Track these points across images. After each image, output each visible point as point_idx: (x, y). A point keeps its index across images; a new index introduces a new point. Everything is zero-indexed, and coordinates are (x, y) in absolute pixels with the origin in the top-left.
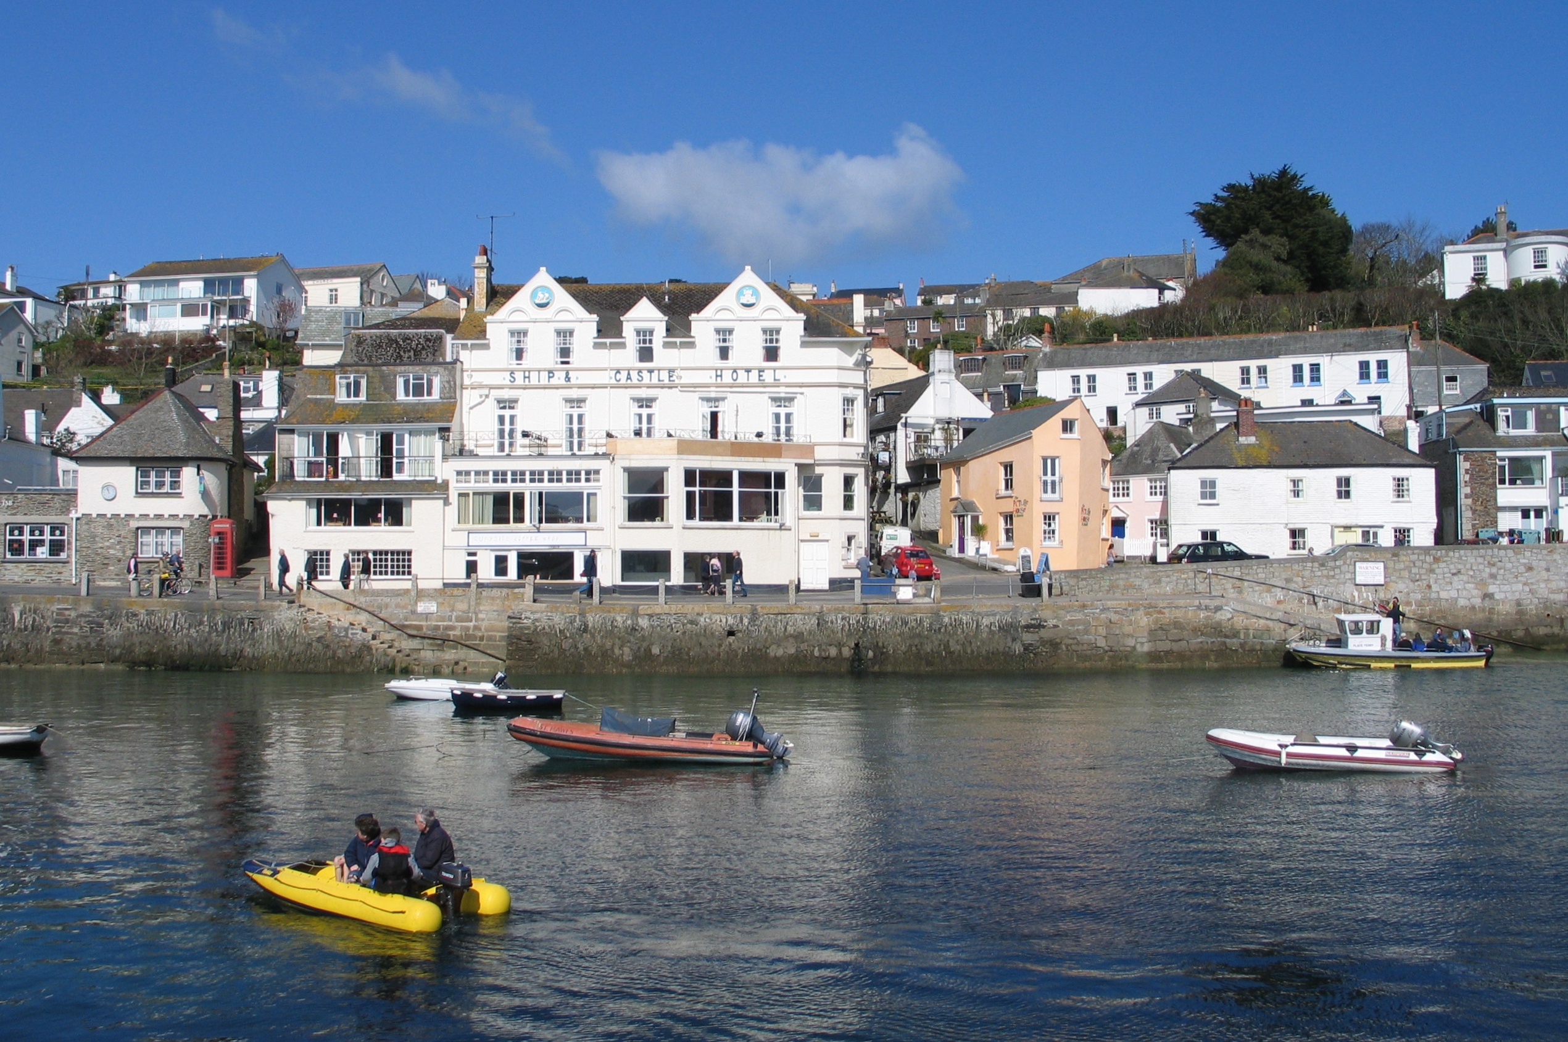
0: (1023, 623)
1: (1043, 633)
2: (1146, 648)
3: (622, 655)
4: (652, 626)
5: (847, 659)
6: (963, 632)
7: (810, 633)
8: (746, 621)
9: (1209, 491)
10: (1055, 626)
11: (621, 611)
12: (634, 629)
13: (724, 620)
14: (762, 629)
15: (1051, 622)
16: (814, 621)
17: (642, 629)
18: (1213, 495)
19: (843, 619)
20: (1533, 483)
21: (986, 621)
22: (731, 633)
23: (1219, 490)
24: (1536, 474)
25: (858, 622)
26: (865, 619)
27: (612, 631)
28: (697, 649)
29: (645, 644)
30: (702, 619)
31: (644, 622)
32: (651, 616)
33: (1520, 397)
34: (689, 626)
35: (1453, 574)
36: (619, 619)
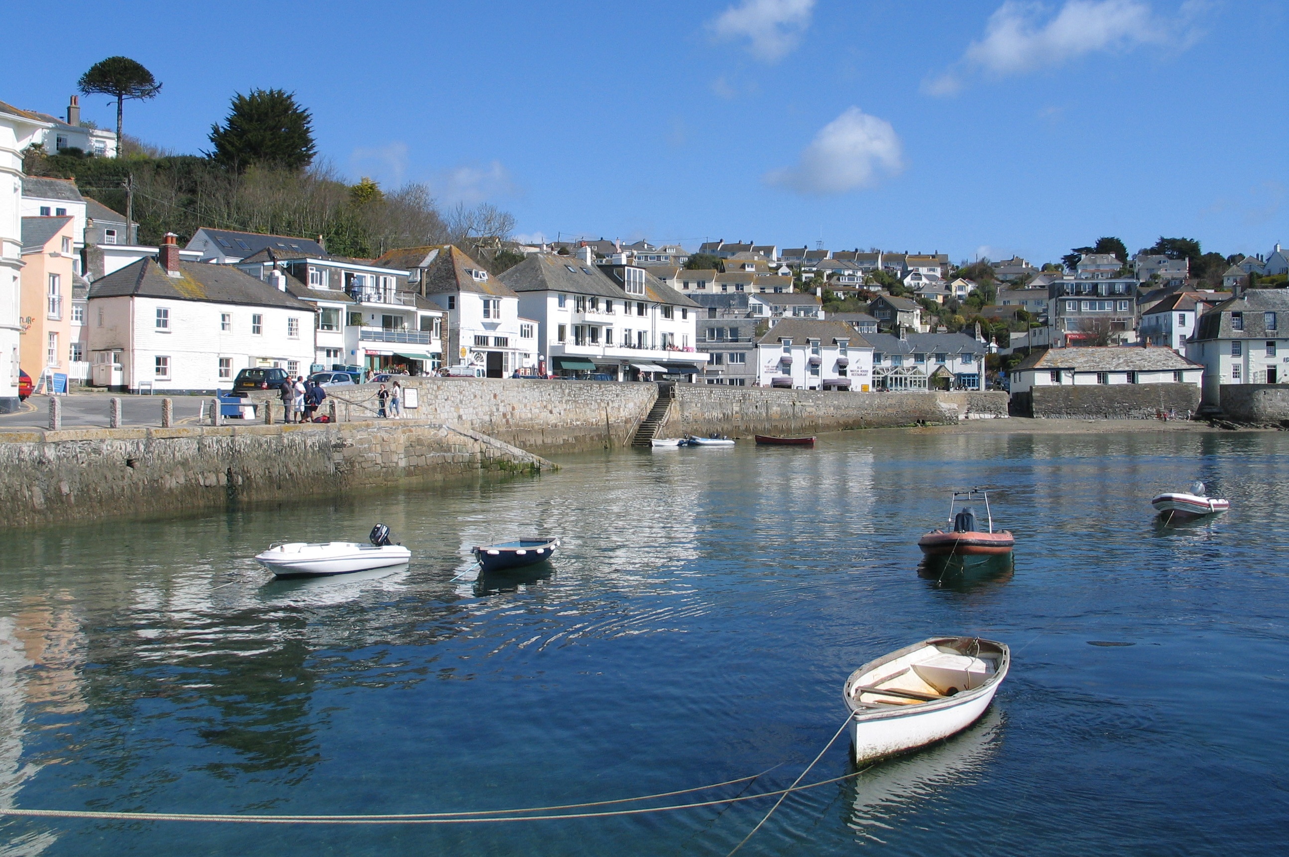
0: (333, 443)
1: (346, 452)
2: (402, 463)
3: (31, 497)
4: (58, 457)
5: (223, 486)
6: (296, 453)
7: (193, 458)
8: (142, 447)
9: (162, 319)
10: (352, 445)
11: (29, 439)
12: (41, 462)
13: (123, 447)
14: (155, 456)
15: (349, 441)
16: (195, 446)
17: (49, 461)
18: (165, 324)
19: (217, 442)
20: (332, 329)
21: (309, 442)
22: (130, 463)
23: (171, 318)
24: (334, 323)
25: (228, 445)
26: (232, 442)
27: (19, 466)
28: (103, 483)
29: (54, 481)
30: (105, 447)
31: (50, 453)
32: (57, 444)
33: (322, 260)
34: (93, 455)
35: (446, 400)
36: (25, 449)
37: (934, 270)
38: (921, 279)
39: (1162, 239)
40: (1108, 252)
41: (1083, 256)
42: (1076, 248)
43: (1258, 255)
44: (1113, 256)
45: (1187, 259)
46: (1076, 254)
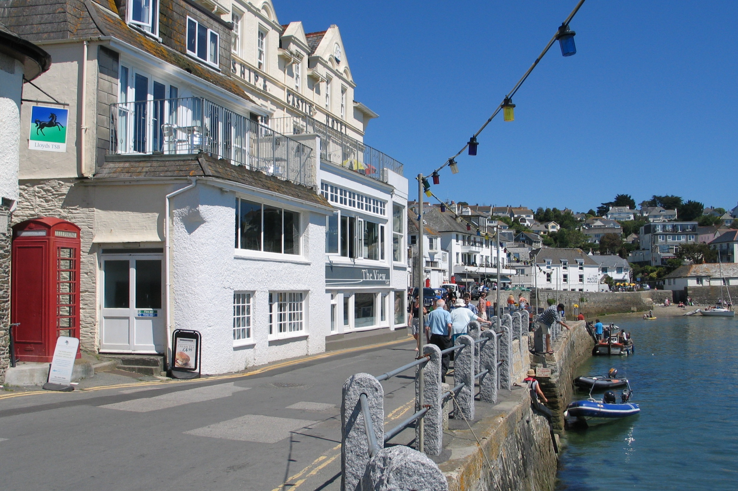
37: (529, 216)
38: (525, 222)
39: (655, 197)
40: (624, 205)
41: (611, 208)
42: (604, 203)
43: (711, 207)
44: (628, 207)
45: (676, 209)
46: (605, 206)
